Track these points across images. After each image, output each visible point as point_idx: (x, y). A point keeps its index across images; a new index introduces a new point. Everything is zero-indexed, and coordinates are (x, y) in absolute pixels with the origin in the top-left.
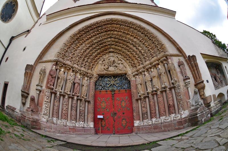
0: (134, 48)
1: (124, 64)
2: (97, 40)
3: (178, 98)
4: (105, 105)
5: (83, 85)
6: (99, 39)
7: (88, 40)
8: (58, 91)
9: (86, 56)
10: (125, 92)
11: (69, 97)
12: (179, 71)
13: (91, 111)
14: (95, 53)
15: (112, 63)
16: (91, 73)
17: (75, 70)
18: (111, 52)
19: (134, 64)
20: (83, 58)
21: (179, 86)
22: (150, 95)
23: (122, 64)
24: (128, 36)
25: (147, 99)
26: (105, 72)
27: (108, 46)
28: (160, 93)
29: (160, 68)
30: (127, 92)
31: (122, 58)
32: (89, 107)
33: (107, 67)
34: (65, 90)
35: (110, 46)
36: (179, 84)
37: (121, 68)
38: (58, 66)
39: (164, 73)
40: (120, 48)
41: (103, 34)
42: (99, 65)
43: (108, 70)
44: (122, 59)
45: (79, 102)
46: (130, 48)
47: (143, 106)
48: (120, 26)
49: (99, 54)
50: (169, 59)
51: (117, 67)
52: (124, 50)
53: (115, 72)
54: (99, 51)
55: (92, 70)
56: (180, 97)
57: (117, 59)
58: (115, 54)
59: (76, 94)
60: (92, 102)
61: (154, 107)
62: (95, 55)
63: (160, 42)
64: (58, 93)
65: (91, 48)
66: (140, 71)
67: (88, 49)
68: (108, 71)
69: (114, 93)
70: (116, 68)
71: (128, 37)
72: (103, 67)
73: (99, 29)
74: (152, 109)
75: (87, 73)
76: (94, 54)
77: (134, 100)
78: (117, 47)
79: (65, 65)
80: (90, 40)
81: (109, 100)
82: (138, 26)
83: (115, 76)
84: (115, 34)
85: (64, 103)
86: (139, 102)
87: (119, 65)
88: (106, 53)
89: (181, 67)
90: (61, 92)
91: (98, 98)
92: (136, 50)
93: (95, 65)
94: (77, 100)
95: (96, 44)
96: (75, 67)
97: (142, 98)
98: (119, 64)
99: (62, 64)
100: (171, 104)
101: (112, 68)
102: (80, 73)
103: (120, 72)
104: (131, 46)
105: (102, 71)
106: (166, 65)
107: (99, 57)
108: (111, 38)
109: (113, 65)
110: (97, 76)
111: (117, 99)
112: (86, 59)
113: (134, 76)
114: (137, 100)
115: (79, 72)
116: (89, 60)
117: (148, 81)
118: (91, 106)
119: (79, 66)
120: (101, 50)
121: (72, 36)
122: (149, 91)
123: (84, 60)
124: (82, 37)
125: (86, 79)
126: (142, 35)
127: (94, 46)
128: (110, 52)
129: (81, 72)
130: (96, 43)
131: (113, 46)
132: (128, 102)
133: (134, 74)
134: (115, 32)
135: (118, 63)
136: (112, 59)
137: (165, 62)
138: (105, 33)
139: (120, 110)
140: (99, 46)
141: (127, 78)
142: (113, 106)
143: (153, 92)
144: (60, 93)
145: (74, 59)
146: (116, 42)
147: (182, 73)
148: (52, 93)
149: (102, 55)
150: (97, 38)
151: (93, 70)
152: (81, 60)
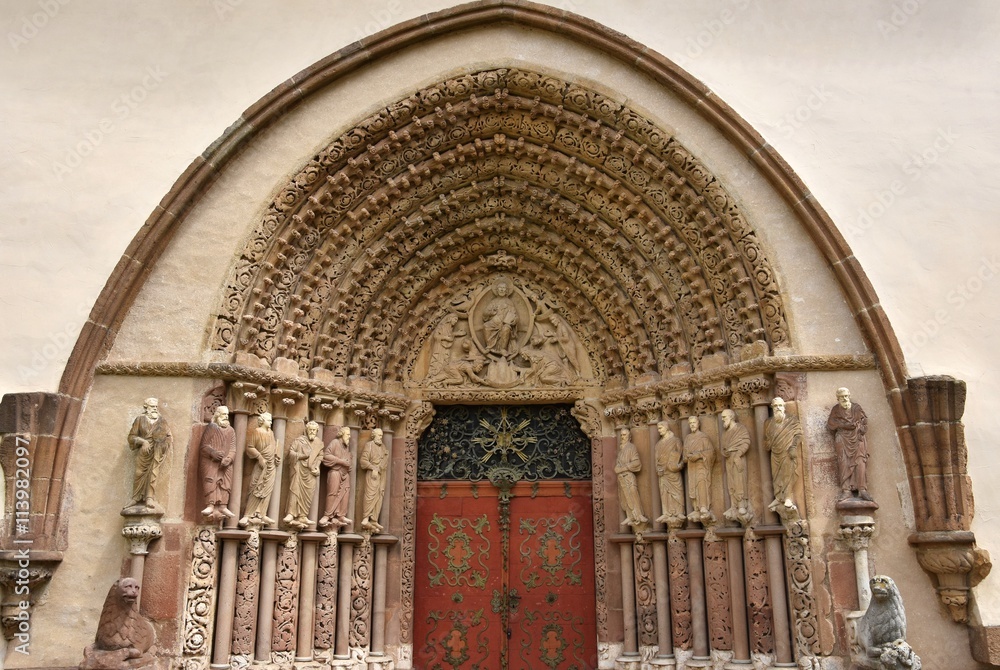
0: (624, 274)
1: (564, 346)
2: (423, 214)
3: (793, 586)
4: (469, 553)
5: (366, 471)
6: (435, 207)
7: (375, 220)
8: (252, 524)
9: (369, 310)
10: (562, 492)
11: (303, 543)
12: (826, 457)
13: (404, 588)
14: (417, 285)
15: (505, 339)
16: (401, 395)
17: (323, 401)
18: (500, 271)
19: (616, 352)
20: (352, 325)
21: (806, 536)
22: (672, 538)
23: (555, 343)
24: (596, 201)
25: (659, 551)
26: (465, 392)
27: (487, 242)
28: (714, 538)
29: (726, 424)
30: (574, 492)
31: (556, 311)
32: (394, 567)
33: (478, 366)
34: (283, 513)
35: (494, 239)
36: (804, 523)
37: (551, 374)
38: (234, 399)
39: (740, 453)
40: (551, 258)
41: (457, 173)
42: (438, 347)
43: (482, 380)
44: (554, 318)
45: (347, 551)
46: (603, 268)
47: (639, 577)
48: (558, 128)
49: (435, 283)
50: (785, 386)
51: (527, 363)
52: (570, 270)
53: (517, 390)
54: (434, 271)
55: (399, 379)
56: (803, 585)
57: (533, 315)
58: (523, 282)
59: (336, 517)
60: (408, 546)
61: (684, 596)
62: (413, 292)
63: (762, 277)
64: (254, 535)
65: (392, 261)
66: (641, 403)
67: (377, 266)
68: (482, 384)
69: (509, 495)
70: (523, 371)
71: (599, 205)
72: (457, 364)
73: (435, 142)
74: (677, 604)
75: (382, 405)
76: (410, 292)
77: (601, 542)
78: (531, 249)
79: (274, 386)
80: (385, 218)
81: (485, 531)
82: (661, 146)
83: (518, 410)
84: (523, 178)
85: (282, 575)
86: (625, 552)
87: (539, 353)
88: (472, 275)
89: (839, 438)
90: (266, 527)
91: (436, 520)
92: (630, 283)
93: (417, 344)
94: (341, 544)
95: (419, 237)
96: (322, 388)
97: (639, 538)
98: (539, 346)
99: (260, 387)
100: (759, 605)
101: (503, 370)
102: (348, 412)
103: (544, 394)
104: (609, 259)
105: (455, 385)
106: (761, 413)
107: (438, 298)
108: (499, 193)
109: (507, 349)
110: (429, 408)
111: (525, 524)
112: (367, 324)
113: (610, 419)
114: (616, 545)
115: (342, 404)
116: (388, 326)
117: (667, 469)
118: (404, 560)
119: (340, 370)
120: (448, 262)
121: (284, 207)
122: (669, 519)
123: (360, 331)
124: (338, 202)
125: (378, 439)
126: (672, 207)
127: (409, 247)
128: (493, 269)
129: (353, 403)
130: (416, 227)
131: (512, 241)
132: (575, 543)
133: (610, 409)
134: (527, 168)
135: (537, 341)
136: (505, 314)
137: (757, 399)
138: (467, 169)
139: (534, 584)
140: (432, 242)
141: (579, 425)
142: (505, 560)
143: (684, 524)
144: (261, 530)
145: (309, 338)
146: (530, 221)
147: (835, 467)
148: (221, 542)
149: (448, 290)
150: (423, 200)
151: (405, 375)
152: (344, 338)
